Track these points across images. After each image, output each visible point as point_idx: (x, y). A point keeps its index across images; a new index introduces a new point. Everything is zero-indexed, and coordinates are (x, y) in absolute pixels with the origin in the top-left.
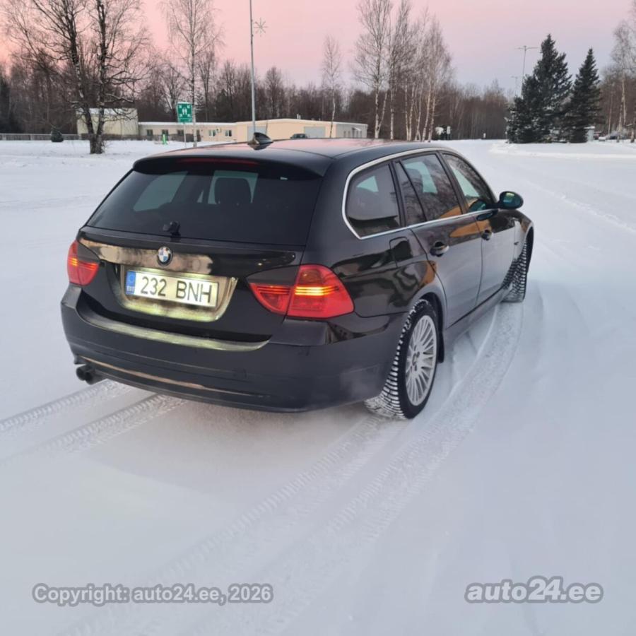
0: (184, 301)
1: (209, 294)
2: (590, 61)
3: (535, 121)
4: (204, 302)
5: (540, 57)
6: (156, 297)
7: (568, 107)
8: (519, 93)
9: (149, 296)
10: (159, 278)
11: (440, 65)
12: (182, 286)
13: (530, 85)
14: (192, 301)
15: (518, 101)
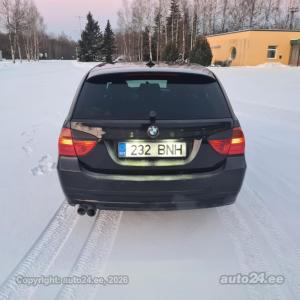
0: (165, 155)
1: (181, 150)
2: (108, 25)
3: (90, 52)
4: (178, 154)
5: (87, 22)
6: (144, 156)
7: (103, 46)
8: (80, 38)
9: (138, 156)
10: (144, 144)
11: (38, 22)
12: (161, 147)
13: (84, 35)
14: (170, 155)
15: (80, 42)
